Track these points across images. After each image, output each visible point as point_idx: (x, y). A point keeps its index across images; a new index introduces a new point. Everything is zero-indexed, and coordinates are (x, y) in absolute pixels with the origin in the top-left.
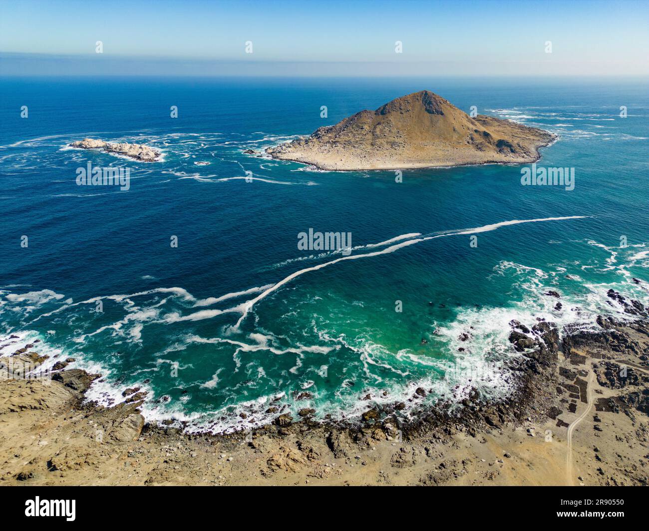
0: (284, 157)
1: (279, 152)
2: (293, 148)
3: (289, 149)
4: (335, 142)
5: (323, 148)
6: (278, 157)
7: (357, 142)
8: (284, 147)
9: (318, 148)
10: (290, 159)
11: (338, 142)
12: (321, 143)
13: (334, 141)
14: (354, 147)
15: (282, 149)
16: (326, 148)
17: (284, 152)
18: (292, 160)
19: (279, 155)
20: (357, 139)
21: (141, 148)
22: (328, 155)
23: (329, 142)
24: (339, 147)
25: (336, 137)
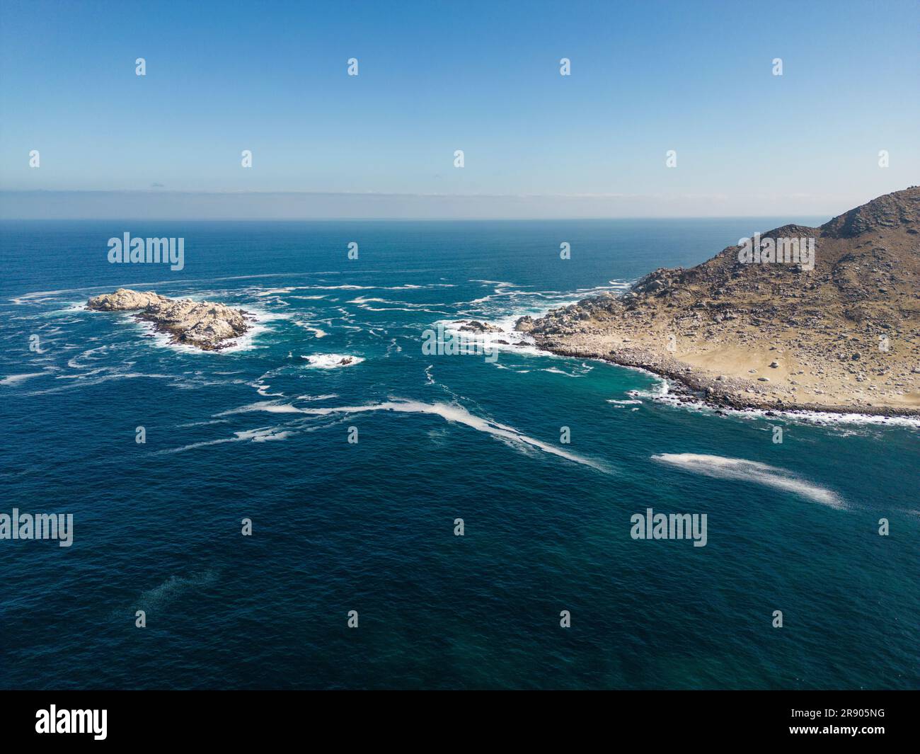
0: (572, 345)
1: (555, 331)
2: (593, 320)
3: (584, 324)
4: (720, 308)
5: (686, 322)
6: (551, 345)
7: (793, 308)
8: (566, 318)
9: (667, 321)
10: (591, 352)
11: (729, 305)
12: (675, 309)
13: (715, 303)
14: (792, 323)
15: (561, 322)
16: (695, 323)
17: (569, 330)
18: (595, 356)
19: (554, 338)
20: (791, 300)
21: (213, 312)
22: (711, 346)
23: (698, 306)
24: (738, 322)
25: (718, 293)
